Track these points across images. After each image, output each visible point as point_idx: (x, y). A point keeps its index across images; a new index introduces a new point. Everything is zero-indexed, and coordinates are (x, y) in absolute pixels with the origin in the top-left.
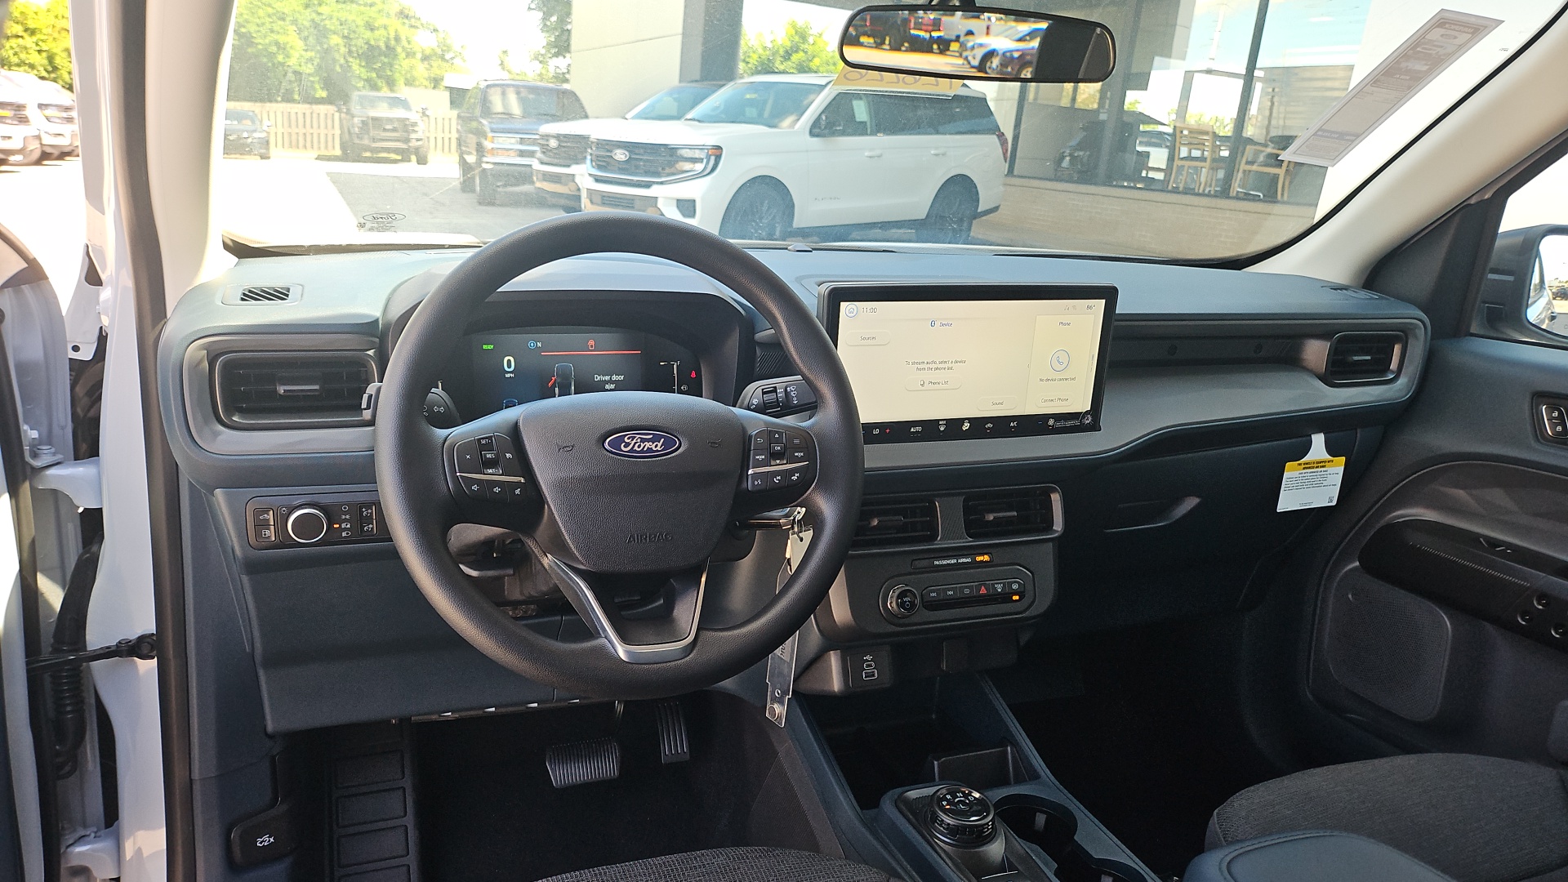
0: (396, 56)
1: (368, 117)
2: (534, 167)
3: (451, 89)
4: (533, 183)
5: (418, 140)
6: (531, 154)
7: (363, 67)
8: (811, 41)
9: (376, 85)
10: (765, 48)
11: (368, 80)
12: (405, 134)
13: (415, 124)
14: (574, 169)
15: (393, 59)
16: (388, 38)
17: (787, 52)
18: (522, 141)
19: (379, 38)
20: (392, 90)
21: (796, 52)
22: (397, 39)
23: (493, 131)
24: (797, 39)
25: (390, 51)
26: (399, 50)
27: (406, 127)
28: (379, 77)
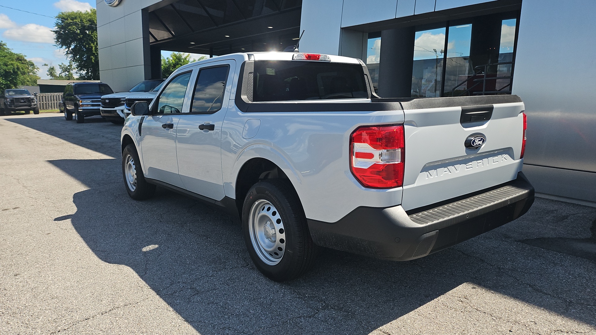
0: (18, 75)
1: (13, 98)
2: (100, 109)
3: (40, 85)
4: (100, 114)
5: (35, 105)
6: (99, 105)
7: (4, 80)
8: (182, 61)
9: (10, 86)
10: (166, 64)
11: (6, 84)
12: (29, 103)
13: (33, 99)
14: (116, 108)
15: (16, 76)
16: (14, 69)
17: (174, 65)
18: (92, 102)
19: (10, 69)
20: (16, 87)
21: (178, 65)
22: (18, 69)
23: (81, 99)
24: (177, 60)
25: (15, 73)
26: (19, 73)
27: (30, 100)
28: (11, 83)
